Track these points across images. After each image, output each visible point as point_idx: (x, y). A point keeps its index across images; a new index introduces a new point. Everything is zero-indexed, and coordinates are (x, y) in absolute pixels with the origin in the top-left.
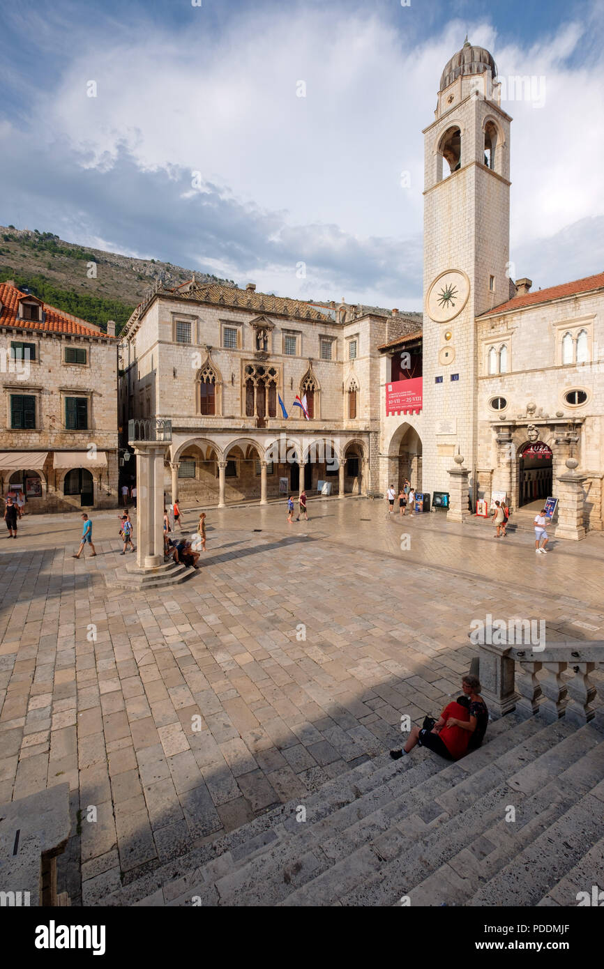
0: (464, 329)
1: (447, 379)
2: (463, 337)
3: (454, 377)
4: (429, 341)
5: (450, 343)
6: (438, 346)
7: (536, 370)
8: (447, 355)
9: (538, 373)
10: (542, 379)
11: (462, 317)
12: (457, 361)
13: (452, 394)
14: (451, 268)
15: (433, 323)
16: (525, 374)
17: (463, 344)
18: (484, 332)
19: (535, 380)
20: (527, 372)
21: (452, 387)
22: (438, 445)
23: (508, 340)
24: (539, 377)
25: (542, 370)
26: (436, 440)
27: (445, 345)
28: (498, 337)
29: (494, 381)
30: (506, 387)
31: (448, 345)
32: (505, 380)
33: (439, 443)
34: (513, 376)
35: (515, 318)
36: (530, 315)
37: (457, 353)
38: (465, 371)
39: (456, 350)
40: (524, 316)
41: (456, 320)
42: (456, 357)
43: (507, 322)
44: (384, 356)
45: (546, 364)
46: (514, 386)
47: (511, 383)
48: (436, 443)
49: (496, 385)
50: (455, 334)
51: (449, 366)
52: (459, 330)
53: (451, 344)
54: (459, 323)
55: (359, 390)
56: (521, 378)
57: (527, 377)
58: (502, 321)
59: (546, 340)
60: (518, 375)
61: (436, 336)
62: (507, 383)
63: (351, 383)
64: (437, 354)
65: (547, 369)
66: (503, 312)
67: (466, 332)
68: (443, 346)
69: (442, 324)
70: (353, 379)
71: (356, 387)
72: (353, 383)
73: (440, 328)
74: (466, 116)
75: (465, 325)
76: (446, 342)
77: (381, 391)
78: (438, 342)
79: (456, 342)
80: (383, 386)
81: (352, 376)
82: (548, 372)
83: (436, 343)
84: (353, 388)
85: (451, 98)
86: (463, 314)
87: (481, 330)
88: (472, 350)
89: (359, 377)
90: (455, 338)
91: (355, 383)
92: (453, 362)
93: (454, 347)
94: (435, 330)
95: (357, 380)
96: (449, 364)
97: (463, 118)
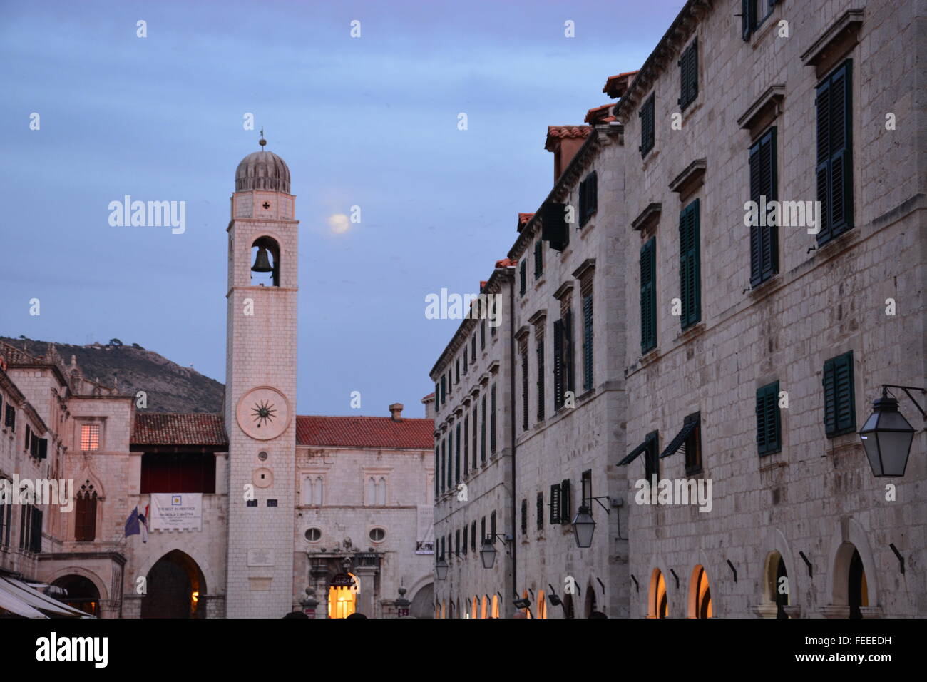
0: (284, 453)
1: (262, 503)
2: (283, 461)
3: (272, 503)
4: (240, 456)
5: (266, 464)
6: (252, 465)
7: (349, 507)
8: (263, 477)
9: (350, 509)
10: (352, 515)
11: (282, 442)
12: (276, 486)
13: (269, 521)
14: (270, 384)
15: (244, 438)
16: (338, 509)
17: (283, 469)
18: (302, 461)
19: (348, 515)
20: (340, 507)
21: (269, 513)
22: (250, 579)
23: (324, 473)
24: (350, 514)
25: (353, 508)
26: (248, 572)
27: (261, 466)
28: (316, 469)
29: (310, 512)
30: (322, 519)
31: (265, 466)
32: (321, 512)
33: (251, 576)
34: (328, 509)
35: (331, 454)
36: (344, 455)
37: (276, 477)
38: (285, 497)
39: (275, 473)
40: (339, 455)
41: (275, 442)
42: (275, 481)
43: (324, 456)
44: (138, 455)
45: (357, 502)
46: (330, 519)
47: (327, 515)
48: (247, 576)
49: (312, 516)
50: (273, 456)
51: (265, 490)
52: (278, 453)
53: (268, 466)
54: (278, 446)
55: (102, 499)
56: (335, 512)
57: (341, 512)
58: (319, 455)
59: (357, 481)
60: (334, 509)
61: (249, 453)
62: (323, 515)
63: (83, 487)
64: (251, 473)
65: (358, 507)
66: (320, 445)
67: (285, 457)
68: (258, 466)
69: (258, 442)
70: (88, 481)
71: (95, 494)
72: (87, 488)
73: (255, 446)
74: (287, 238)
75: (285, 450)
76: (261, 462)
77: (130, 503)
78: (252, 461)
79: (274, 465)
80: (133, 496)
81: (86, 477)
82: (358, 510)
83: (249, 461)
84: (87, 494)
85: (266, 203)
86: (283, 438)
87: (298, 458)
88: (293, 478)
89: (103, 480)
90: (274, 461)
91: (91, 487)
92: (271, 487)
93: (271, 469)
94: (248, 445)
95: (99, 484)
96: (266, 488)
97: (283, 237)
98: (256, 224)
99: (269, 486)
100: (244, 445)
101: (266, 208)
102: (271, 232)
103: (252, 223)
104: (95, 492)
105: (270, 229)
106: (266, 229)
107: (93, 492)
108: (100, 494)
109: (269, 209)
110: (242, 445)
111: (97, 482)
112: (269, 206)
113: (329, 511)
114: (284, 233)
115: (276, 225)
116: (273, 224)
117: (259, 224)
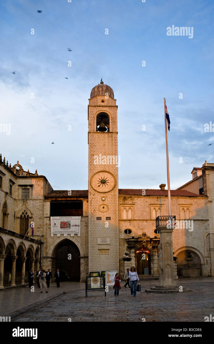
0: (113, 198)
1: (104, 219)
3: (108, 218)
5: (105, 203)
6: (98, 203)
7: (144, 220)
8: (104, 208)
10: (146, 224)
11: (112, 193)
12: (110, 211)
14: (105, 170)
15: (95, 192)
16: (139, 221)
17: (113, 205)
18: (122, 201)
19: (144, 224)
23: (132, 207)
25: (146, 220)
26: (98, 247)
27: (103, 203)
28: (128, 204)
29: (126, 222)
30: (132, 225)
31: (104, 203)
33: (100, 248)
35: (135, 199)
36: (141, 199)
37: (110, 208)
38: (114, 216)
41: (109, 193)
42: (109, 210)
43: (132, 200)
44: (49, 201)
45: (148, 218)
47: (134, 224)
49: (127, 224)
50: (108, 199)
52: (110, 198)
53: (106, 203)
54: (110, 195)
55: (31, 218)
57: (141, 222)
58: (130, 199)
61: (97, 198)
62: (132, 223)
63: (23, 213)
64: (98, 206)
65: (148, 220)
66: (130, 195)
67: (114, 200)
68: (101, 203)
69: (101, 194)
70: (25, 211)
71: (28, 216)
72: (25, 213)
73: (99, 195)
74: (112, 113)
75: (114, 197)
76: (103, 202)
77: (45, 220)
78: (98, 201)
79: (108, 203)
80: (47, 217)
81: (24, 209)
82: (148, 222)
83: (97, 201)
84: (25, 216)
85: (103, 100)
86: (113, 192)
87: (120, 200)
88: (118, 208)
89: (32, 210)
90: (108, 201)
91: (26, 213)
92: (108, 212)
93: (108, 205)
94: (96, 195)
95: (29, 212)
96: (105, 212)
97: (111, 113)
98: (98, 108)
99: (107, 211)
100: (95, 195)
101: (103, 102)
102: (105, 111)
103: (97, 108)
104: (28, 215)
105: (105, 109)
106: (103, 109)
107: (27, 215)
108: (30, 216)
109: (104, 102)
110: (94, 195)
111: (29, 211)
112: (104, 101)
113: (135, 222)
114: (111, 111)
115: (108, 108)
116: (106, 108)
117: (100, 108)
